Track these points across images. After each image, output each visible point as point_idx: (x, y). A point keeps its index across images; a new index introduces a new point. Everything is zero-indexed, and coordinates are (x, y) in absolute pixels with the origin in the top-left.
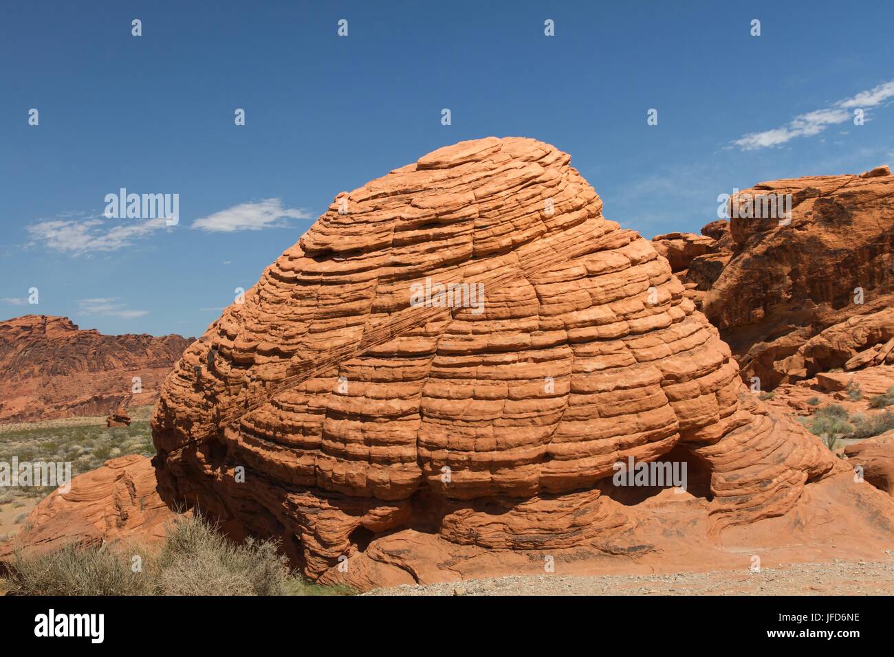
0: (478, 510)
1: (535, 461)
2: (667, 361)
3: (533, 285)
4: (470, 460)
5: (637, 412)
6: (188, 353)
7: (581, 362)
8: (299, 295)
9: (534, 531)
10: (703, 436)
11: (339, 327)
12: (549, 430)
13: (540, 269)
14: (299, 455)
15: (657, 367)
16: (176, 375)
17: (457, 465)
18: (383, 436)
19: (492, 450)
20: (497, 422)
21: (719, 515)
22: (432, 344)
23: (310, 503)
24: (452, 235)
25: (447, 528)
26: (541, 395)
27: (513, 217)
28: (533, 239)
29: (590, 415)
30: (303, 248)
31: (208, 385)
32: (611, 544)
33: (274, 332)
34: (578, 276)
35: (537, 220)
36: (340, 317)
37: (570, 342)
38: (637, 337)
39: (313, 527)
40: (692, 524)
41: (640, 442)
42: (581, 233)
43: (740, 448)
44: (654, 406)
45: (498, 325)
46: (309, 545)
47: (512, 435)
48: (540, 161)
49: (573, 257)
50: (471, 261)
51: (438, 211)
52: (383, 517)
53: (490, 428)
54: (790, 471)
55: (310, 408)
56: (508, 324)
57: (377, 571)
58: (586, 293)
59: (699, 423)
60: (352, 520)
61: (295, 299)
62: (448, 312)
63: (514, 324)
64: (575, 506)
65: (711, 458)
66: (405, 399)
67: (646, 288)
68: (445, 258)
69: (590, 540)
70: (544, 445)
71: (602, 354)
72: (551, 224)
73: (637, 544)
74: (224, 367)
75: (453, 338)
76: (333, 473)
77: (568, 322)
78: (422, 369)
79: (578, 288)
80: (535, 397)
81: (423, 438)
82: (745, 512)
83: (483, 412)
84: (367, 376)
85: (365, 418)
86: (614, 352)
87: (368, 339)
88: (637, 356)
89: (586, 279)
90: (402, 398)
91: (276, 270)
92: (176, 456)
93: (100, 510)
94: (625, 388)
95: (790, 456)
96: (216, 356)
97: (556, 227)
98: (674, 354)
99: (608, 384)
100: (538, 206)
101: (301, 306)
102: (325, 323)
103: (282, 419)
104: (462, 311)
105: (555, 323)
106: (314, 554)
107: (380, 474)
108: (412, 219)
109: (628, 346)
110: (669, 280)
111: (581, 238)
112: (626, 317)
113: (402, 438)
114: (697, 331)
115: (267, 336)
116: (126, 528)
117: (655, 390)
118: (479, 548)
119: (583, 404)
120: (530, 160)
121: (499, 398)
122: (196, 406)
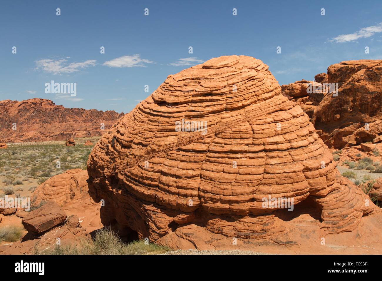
0: (223, 219)
1: (248, 201)
2: (306, 161)
3: (251, 125)
4: (220, 199)
5: (292, 183)
6: (104, 138)
7: (269, 160)
8: (151, 120)
9: (246, 231)
10: (319, 194)
11: (168, 136)
12: (255, 188)
13: (254, 118)
14: (149, 189)
15: (302, 164)
16: (98, 147)
17: (215, 200)
18: (184, 185)
19: (230, 195)
20: (233, 184)
21: (325, 229)
22: (206, 147)
23: (153, 210)
24: (217, 100)
25: (209, 226)
26: (252, 173)
27: (243, 94)
28: (252, 104)
29: (272, 183)
30: (154, 99)
31: (112, 154)
32: (278, 240)
33: (140, 135)
34: (270, 122)
35: (254, 96)
36: (168, 131)
37: (265, 151)
38: (293, 150)
39: (154, 220)
40: (313, 232)
41: (292, 196)
42: (272, 103)
43: (335, 200)
44: (300, 181)
45: (235, 141)
46: (152, 227)
47: (239, 189)
48: (256, 69)
49: (268, 114)
50: (224, 112)
51: (211, 89)
52: (183, 219)
53: (230, 186)
54: (356, 212)
55: (154, 170)
56: (240, 141)
57: (180, 241)
58: (273, 130)
59: (318, 189)
60: (170, 219)
61: (149, 122)
62: (214, 134)
63: (242, 142)
64: (264, 221)
65: (322, 204)
66: (194, 170)
67: (298, 129)
68: (214, 110)
69: (269, 237)
70: (252, 195)
71: (279, 157)
72: (259, 98)
73: (290, 241)
74: (119, 147)
75: (215, 145)
76: (163, 199)
77: (265, 142)
78: (202, 158)
79: (270, 127)
80: (249, 174)
81: (201, 188)
82: (335, 229)
83: (227, 179)
84: (178, 159)
85: (177, 177)
86: (284, 156)
87: (179, 143)
88: (293, 158)
89: (273, 123)
90: (193, 170)
91: (142, 107)
92: (97, 181)
93: (63, 191)
94: (288, 173)
95: (356, 205)
96: (115, 142)
97: (261, 99)
98: (309, 158)
99: (280, 170)
100: (254, 90)
101: (152, 125)
102: (162, 134)
103: (142, 174)
104: (220, 134)
105: (259, 142)
106: (153, 231)
107: (182, 201)
108: (200, 92)
109: (290, 154)
110: (308, 125)
111: (272, 105)
112: (289, 141)
113: (192, 187)
114: (319, 148)
115: (137, 136)
116: (74, 199)
117: (300, 174)
118: (223, 236)
119: (269, 178)
120: (251, 68)
121: (234, 173)
122: (106, 162)
